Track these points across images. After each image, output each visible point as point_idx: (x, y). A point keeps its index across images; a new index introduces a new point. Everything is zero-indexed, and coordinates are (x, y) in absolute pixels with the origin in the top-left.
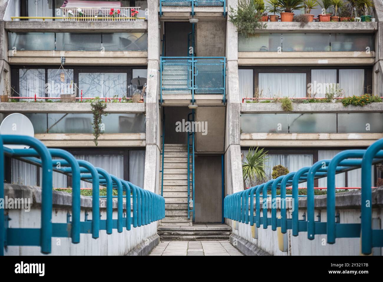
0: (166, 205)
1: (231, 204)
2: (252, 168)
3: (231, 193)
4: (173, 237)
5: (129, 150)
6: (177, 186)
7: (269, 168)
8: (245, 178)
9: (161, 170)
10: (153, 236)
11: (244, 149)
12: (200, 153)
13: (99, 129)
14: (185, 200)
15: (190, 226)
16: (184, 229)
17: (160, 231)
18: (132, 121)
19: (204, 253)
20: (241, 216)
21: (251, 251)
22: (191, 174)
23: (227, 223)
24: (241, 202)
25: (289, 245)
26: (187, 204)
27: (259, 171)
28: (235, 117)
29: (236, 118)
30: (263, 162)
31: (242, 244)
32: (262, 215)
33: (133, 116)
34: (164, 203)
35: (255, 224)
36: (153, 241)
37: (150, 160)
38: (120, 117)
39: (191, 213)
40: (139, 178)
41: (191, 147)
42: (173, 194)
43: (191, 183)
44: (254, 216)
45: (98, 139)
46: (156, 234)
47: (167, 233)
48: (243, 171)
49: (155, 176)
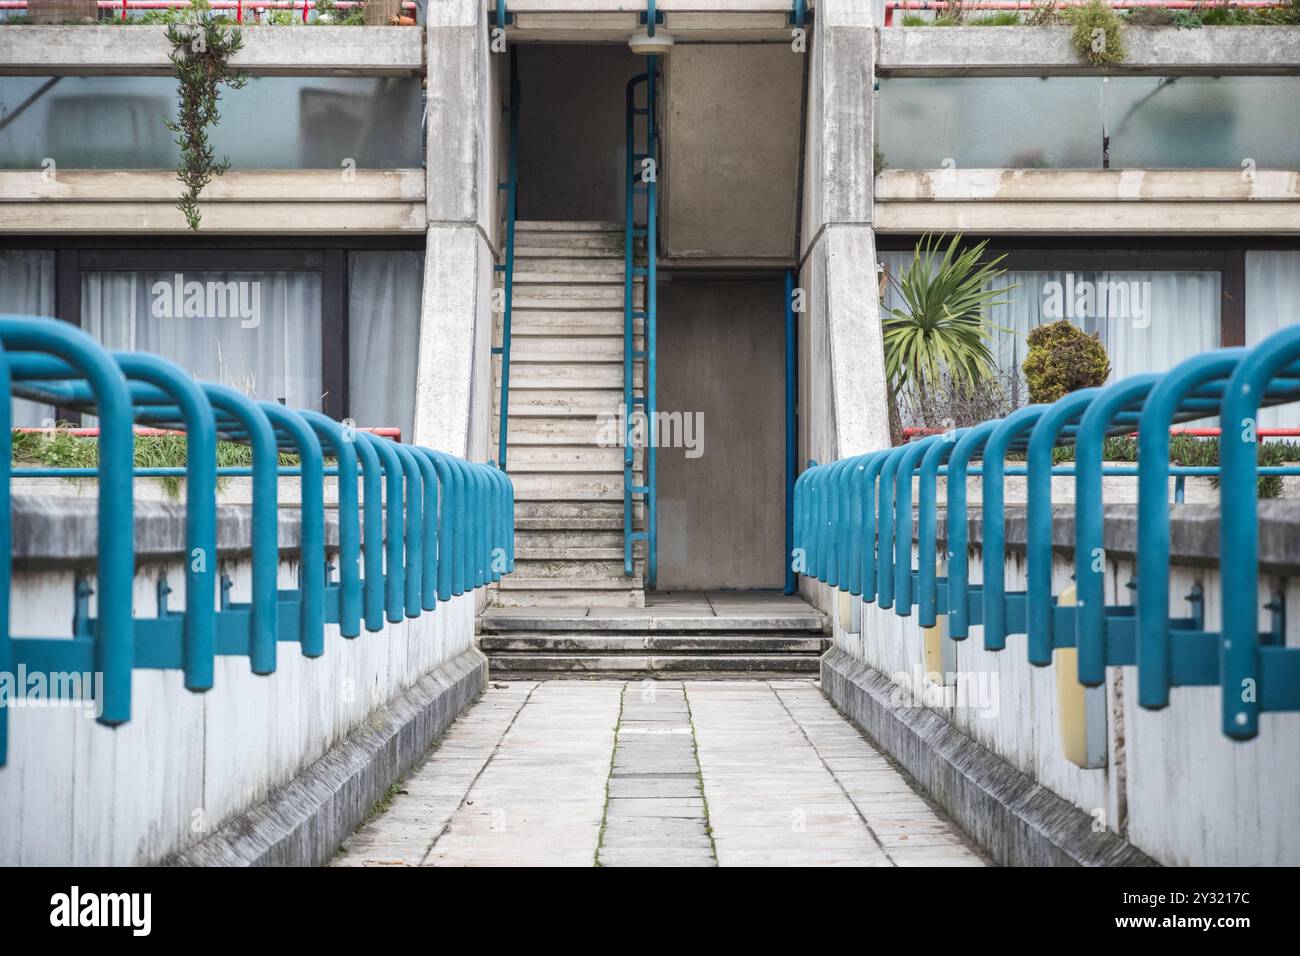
0: (518, 510)
1: (825, 510)
2: (927, 336)
3: (826, 452)
4: (554, 663)
5: (346, 251)
6: (575, 421)
7: (1012, 335)
8: (896, 381)
9: (500, 344)
10: (453, 659)
11: (889, 243)
12: (680, 264)
13: (207, 150)
14: (610, 486)
15: (632, 606)
16: (604, 623)
17: (490, 632)
18: (360, 112)
19: (695, 746)
20: (876, 572)
21: (925, 744)
22: (641, 365)
23: (811, 592)
24: (877, 506)
25: (1112, 737)
26: (618, 505)
27: (964, 350)
28: (849, 94)
29: (853, 102)
30: (982, 309)
31: (880, 706)
32: (976, 574)
33: (368, 87)
34: (511, 502)
35: (942, 620)
36: (456, 686)
37: (444, 295)
38: (305, 93)
39: (640, 547)
40: (393, 381)
41: (641, 234)
42: (555, 457)
43: (642, 405)
44: (939, 574)
45: (200, 196)
46: (469, 650)
47: (526, 641)
48: (887, 348)
49: (467, 374)
